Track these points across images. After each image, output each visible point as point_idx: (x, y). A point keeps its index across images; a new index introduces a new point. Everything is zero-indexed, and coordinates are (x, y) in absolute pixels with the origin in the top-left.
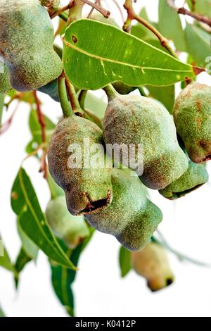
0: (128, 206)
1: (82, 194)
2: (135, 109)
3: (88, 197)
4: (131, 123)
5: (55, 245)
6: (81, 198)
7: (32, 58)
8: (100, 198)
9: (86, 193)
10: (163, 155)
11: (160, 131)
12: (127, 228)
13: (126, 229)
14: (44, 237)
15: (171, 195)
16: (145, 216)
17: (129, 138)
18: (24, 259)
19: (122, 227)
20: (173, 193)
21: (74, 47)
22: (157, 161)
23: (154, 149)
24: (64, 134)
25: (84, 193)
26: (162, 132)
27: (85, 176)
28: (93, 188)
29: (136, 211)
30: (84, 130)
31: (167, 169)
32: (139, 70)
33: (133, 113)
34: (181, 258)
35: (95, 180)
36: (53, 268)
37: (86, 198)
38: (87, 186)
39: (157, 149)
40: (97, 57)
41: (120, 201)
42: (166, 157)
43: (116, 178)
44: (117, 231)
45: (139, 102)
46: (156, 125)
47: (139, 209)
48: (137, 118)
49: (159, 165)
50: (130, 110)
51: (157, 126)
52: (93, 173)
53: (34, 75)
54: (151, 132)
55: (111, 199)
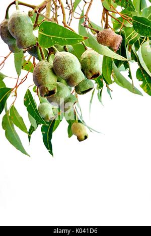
0: (63, 95)
6: (44, 89)
7: (24, 35)
8: (52, 90)
9: (46, 88)
10: (75, 73)
11: (73, 64)
15: (80, 92)
18: (32, 129)
21: (42, 33)
28: (49, 86)
29: (66, 97)
32: (64, 39)
34: (89, 128)
35: (50, 83)
36: (43, 134)
37: (46, 90)
38: (47, 85)
39: (72, 70)
40: (49, 36)
46: (72, 61)
49: (73, 76)
53: (25, 42)
54: (70, 64)
55: (56, 91)
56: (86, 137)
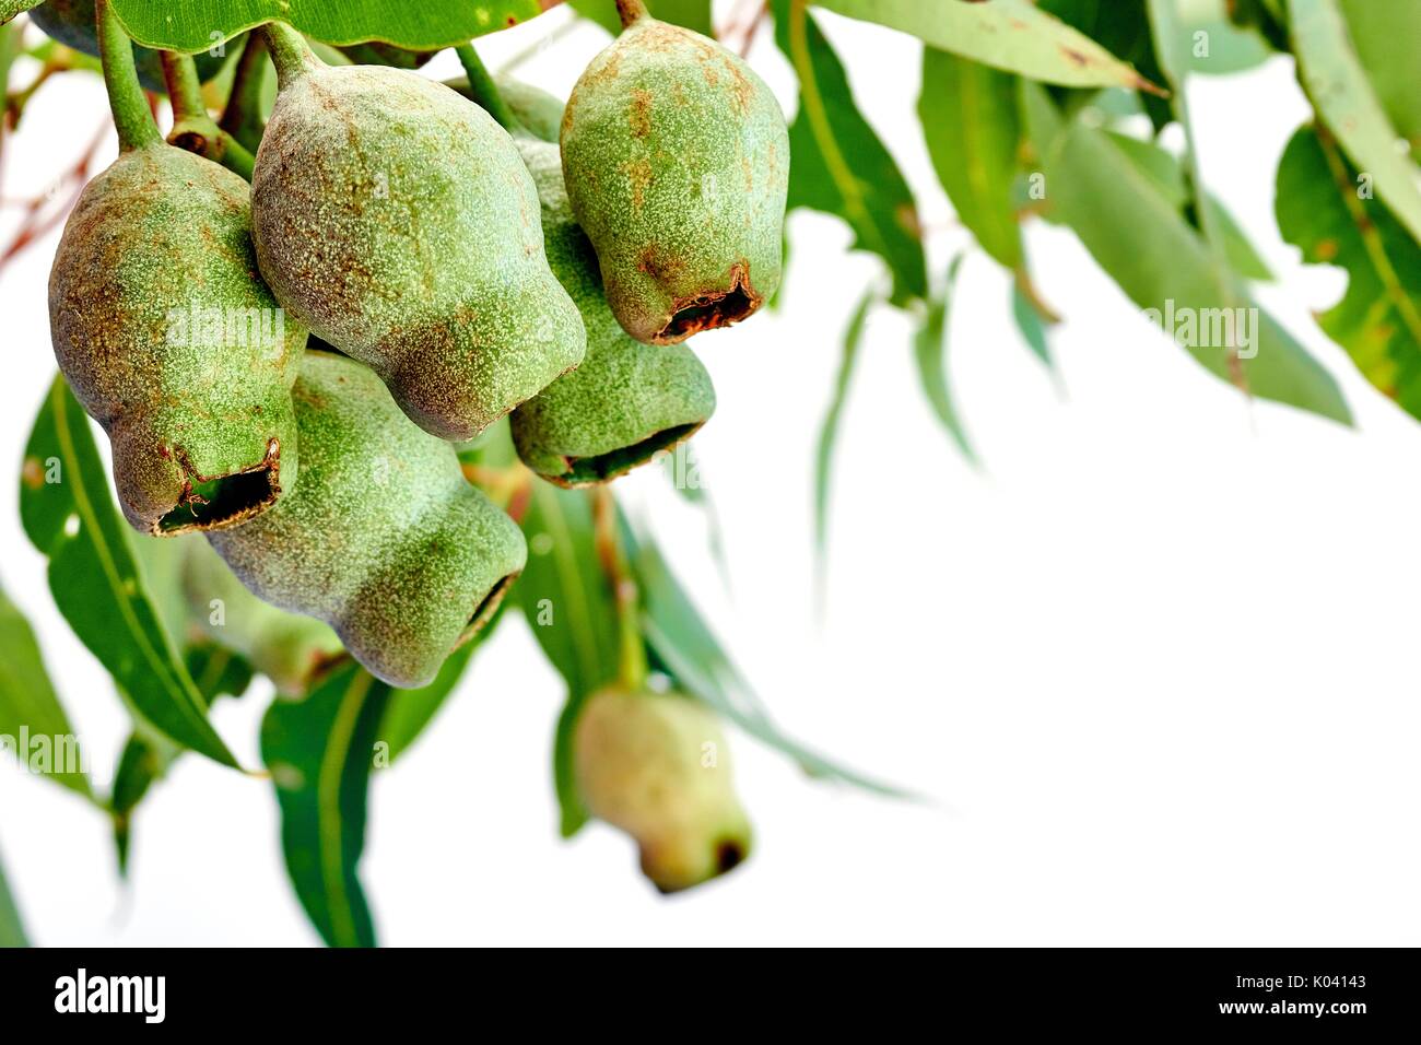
0: (368, 508)
1: (163, 453)
2: (360, 123)
3: (185, 462)
4: (341, 178)
5: (175, 677)
6: (156, 466)
8: (235, 469)
9: (178, 448)
10: (470, 308)
11: (453, 213)
12: (366, 594)
13: (362, 597)
14: (135, 645)
15: (562, 467)
16: (437, 546)
17: (332, 237)
19: (345, 589)
20: (569, 459)
22: (446, 327)
23: (429, 281)
24: (101, 218)
25: (169, 448)
26: (463, 216)
27: (177, 380)
28: (203, 426)
29: (403, 526)
30: (179, 199)
31: (482, 358)
33: (352, 138)
35: (214, 397)
37: (175, 468)
38: (181, 419)
39: (442, 278)
41: (337, 487)
42: (482, 311)
43: (329, 396)
44: (328, 602)
45: (380, 97)
47: (415, 518)
48: (363, 157)
49: (450, 343)
50: (342, 128)
51: (443, 188)
52: (209, 372)
54: (415, 214)
55: (287, 477)
56: (730, 856)
